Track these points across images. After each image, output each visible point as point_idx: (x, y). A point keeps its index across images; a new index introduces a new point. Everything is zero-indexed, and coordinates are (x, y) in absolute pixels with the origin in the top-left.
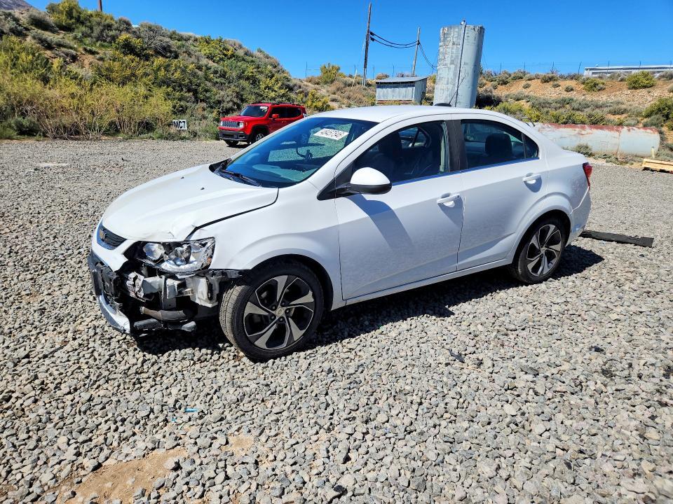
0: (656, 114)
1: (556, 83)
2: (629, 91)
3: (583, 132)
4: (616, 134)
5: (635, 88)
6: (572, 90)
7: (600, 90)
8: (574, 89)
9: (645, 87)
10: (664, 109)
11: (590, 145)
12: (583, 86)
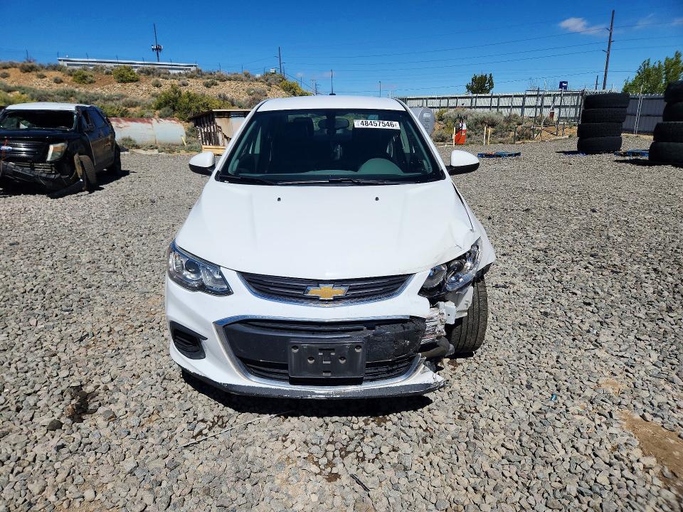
0: (165, 106)
1: (39, 73)
2: (119, 85)
3: (120, 125)
4: (149, 125)
5: (125, 82)
6: (61, 81)
7: (91, 82)
8: (63, 80)
9: (132, 81)
10: (169, 102)
11: (133, 137)
12: (71, 78)
